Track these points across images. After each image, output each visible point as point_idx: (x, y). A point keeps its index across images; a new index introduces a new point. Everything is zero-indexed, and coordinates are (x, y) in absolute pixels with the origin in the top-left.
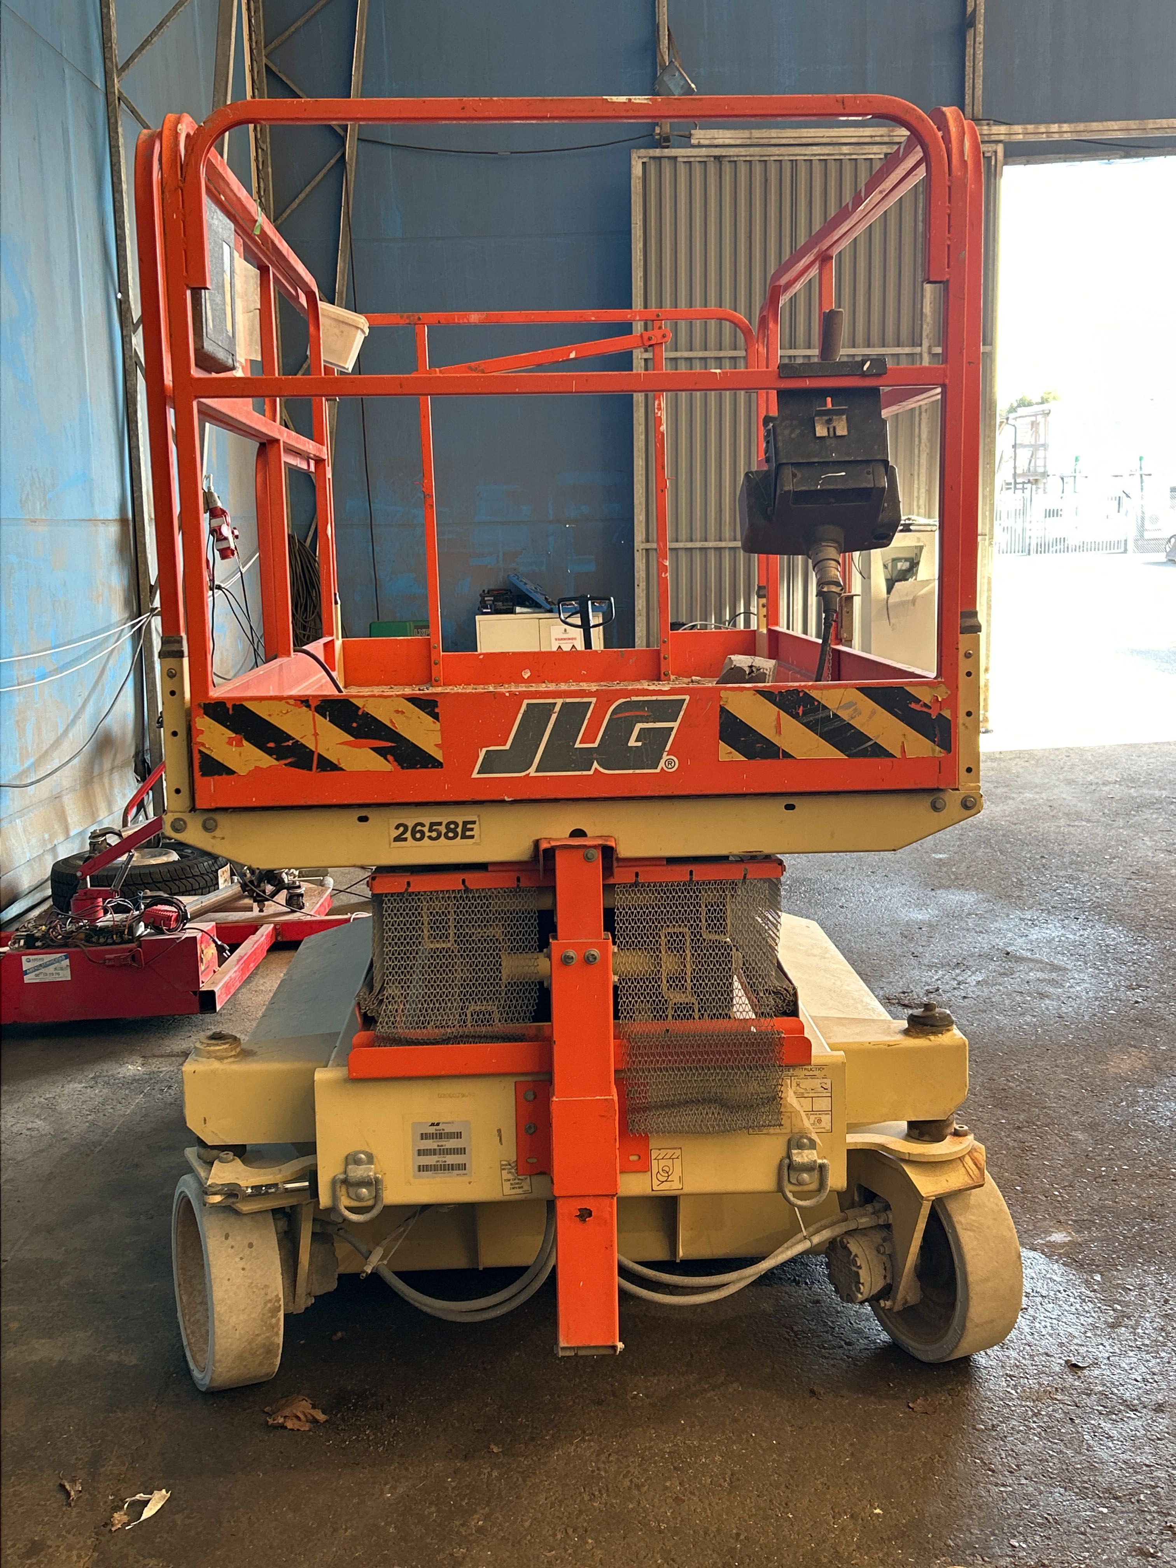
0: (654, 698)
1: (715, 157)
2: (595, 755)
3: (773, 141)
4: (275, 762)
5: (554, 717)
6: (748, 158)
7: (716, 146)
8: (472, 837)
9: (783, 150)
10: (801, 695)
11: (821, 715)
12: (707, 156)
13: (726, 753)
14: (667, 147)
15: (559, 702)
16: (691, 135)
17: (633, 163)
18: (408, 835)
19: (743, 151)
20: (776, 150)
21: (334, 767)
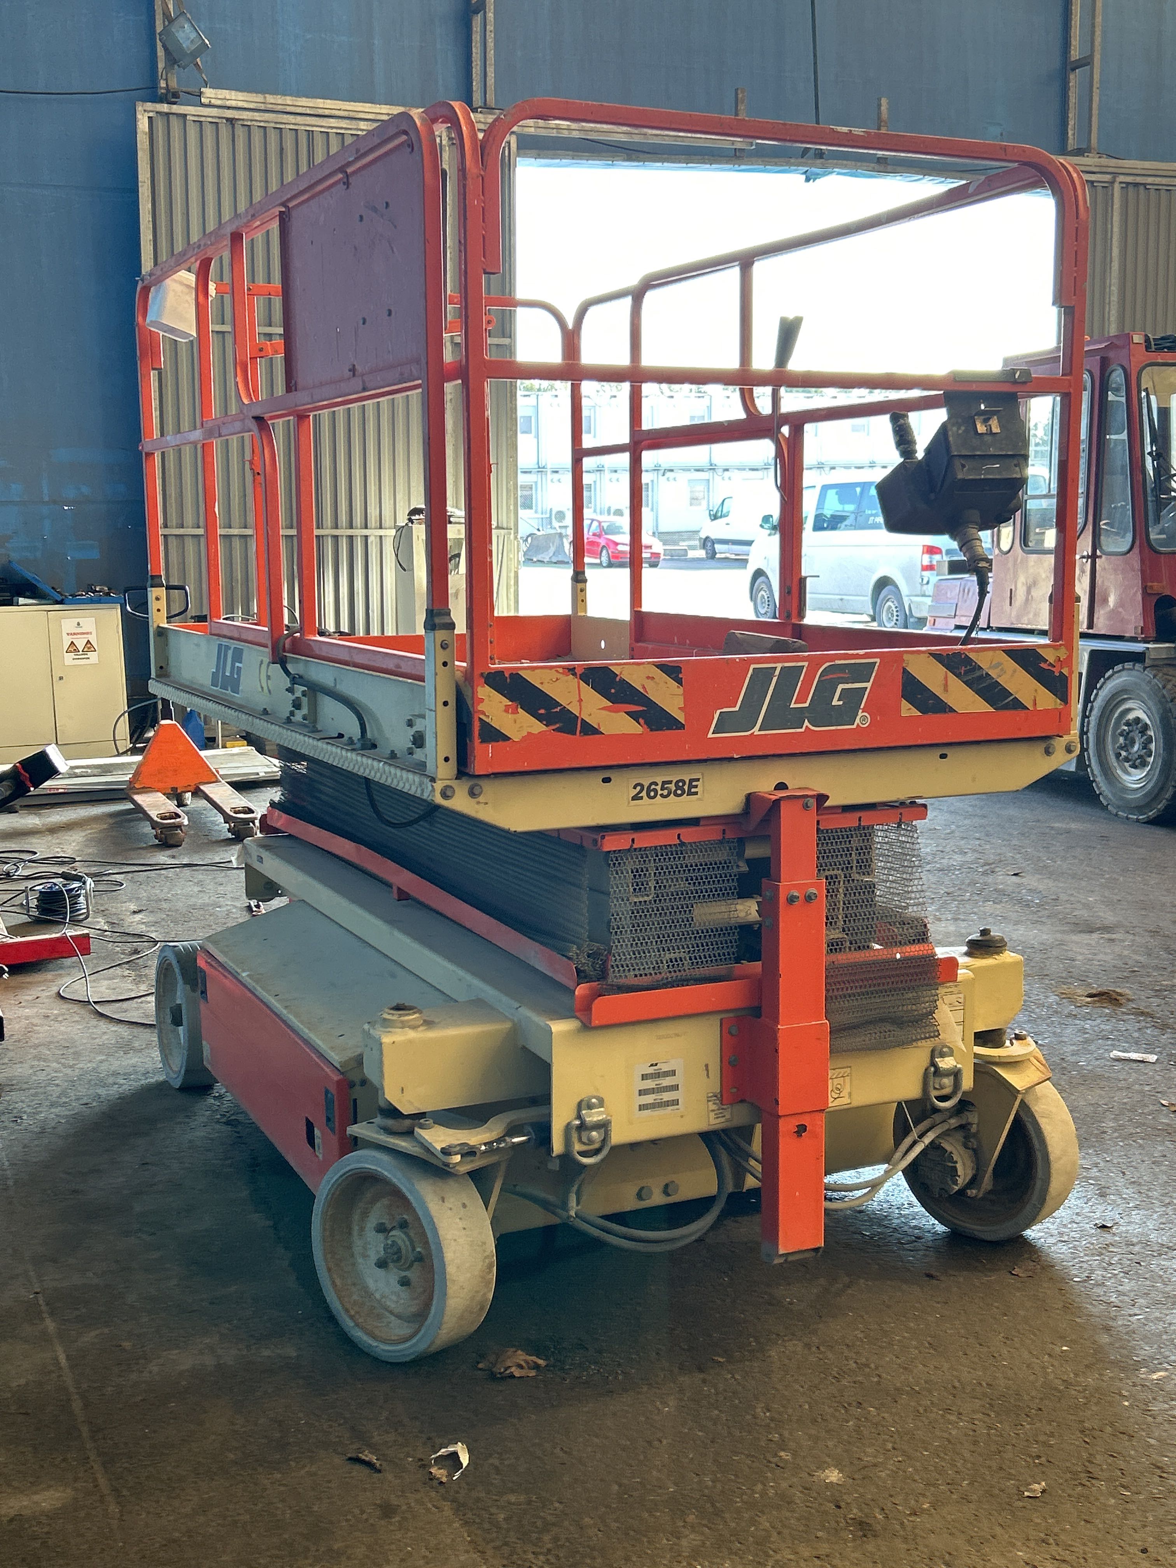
0: (853, 661)
1: (227, 119)
2: (807, 715)
3: (289, 109)
4: (544, 728)
5: (775, 680)
6: (262, 124)
7: (229, 108)
8: (696, 793)
9: (299, 119)
10: (963, 656)
11: (978, 673)
12: (219, 118)
13: (907, 710)
14: (174, 103)
15: (779, 666)
16: (201, 93)
17: (139, 116)
18: (644, 794)
19: (257, 116)
20: (291, 119)
21: (595, 731)
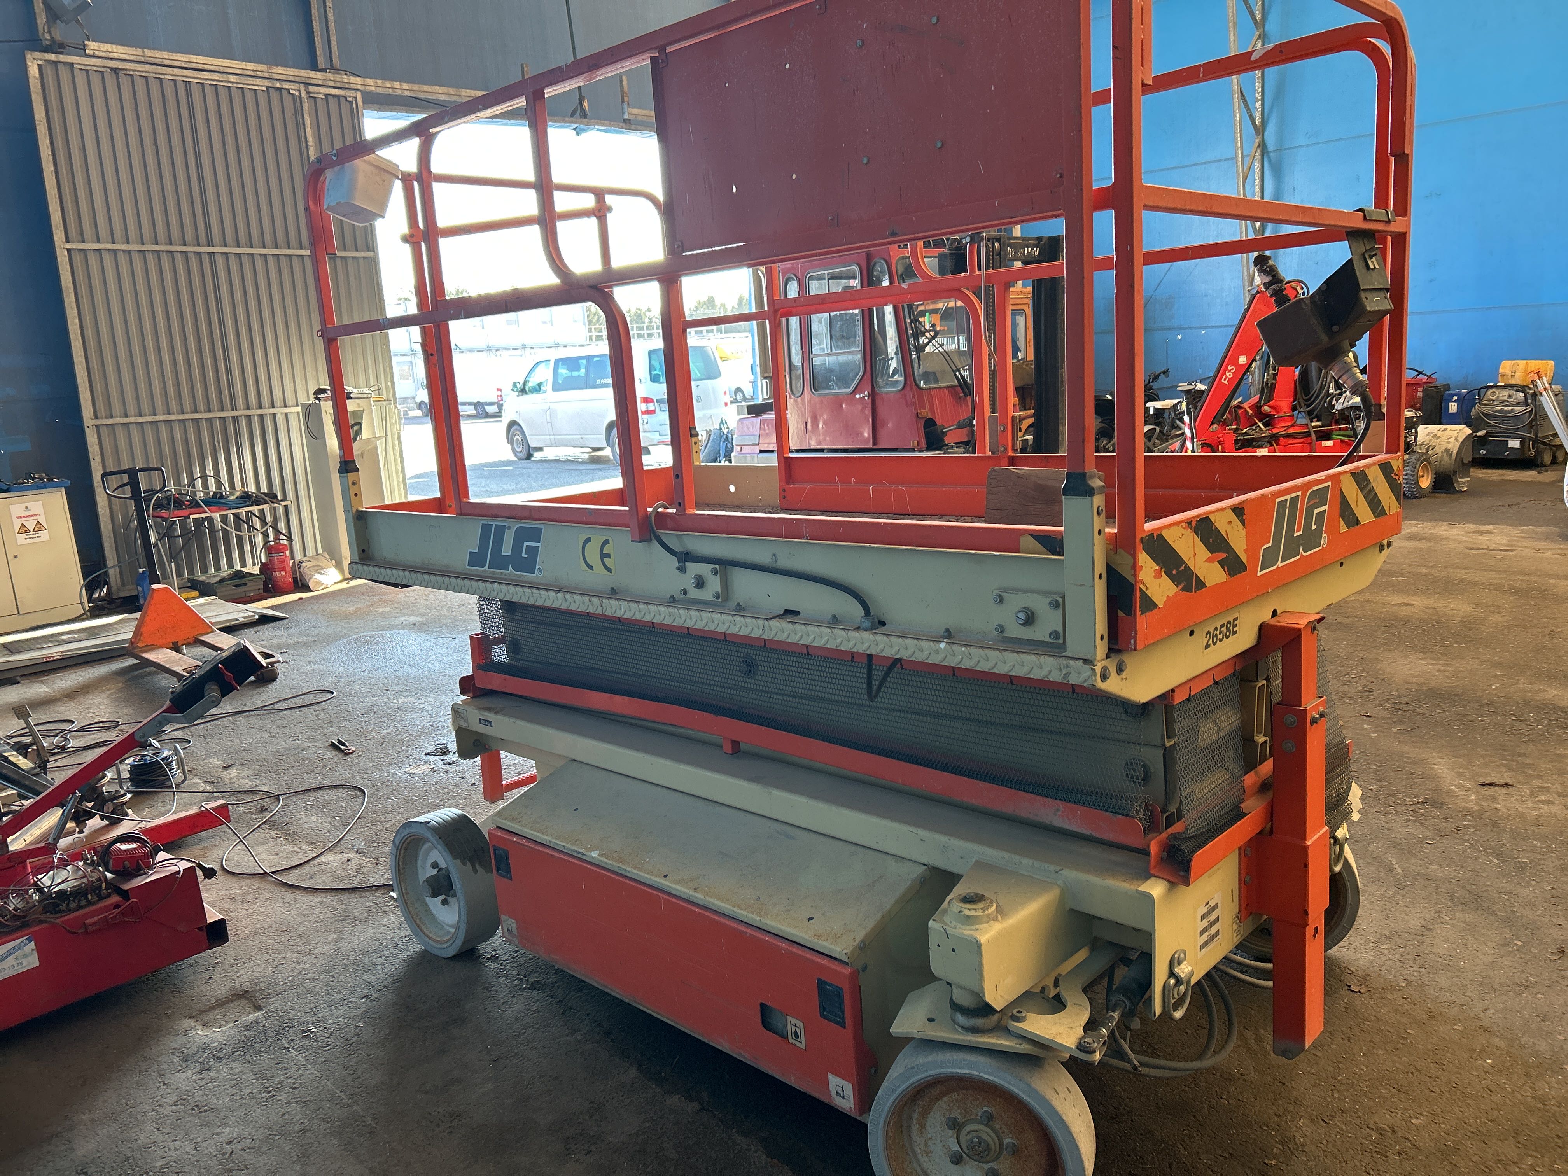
1: (112, 69)
3: (166, 62)
6: (143, 74)
7: (111, 59)
9: (176, 71)
12: (104, 67)
14: (61, 53)
16: (85, 45)
17: (29, 64)
19: (138, 67)
20: (170, 71)
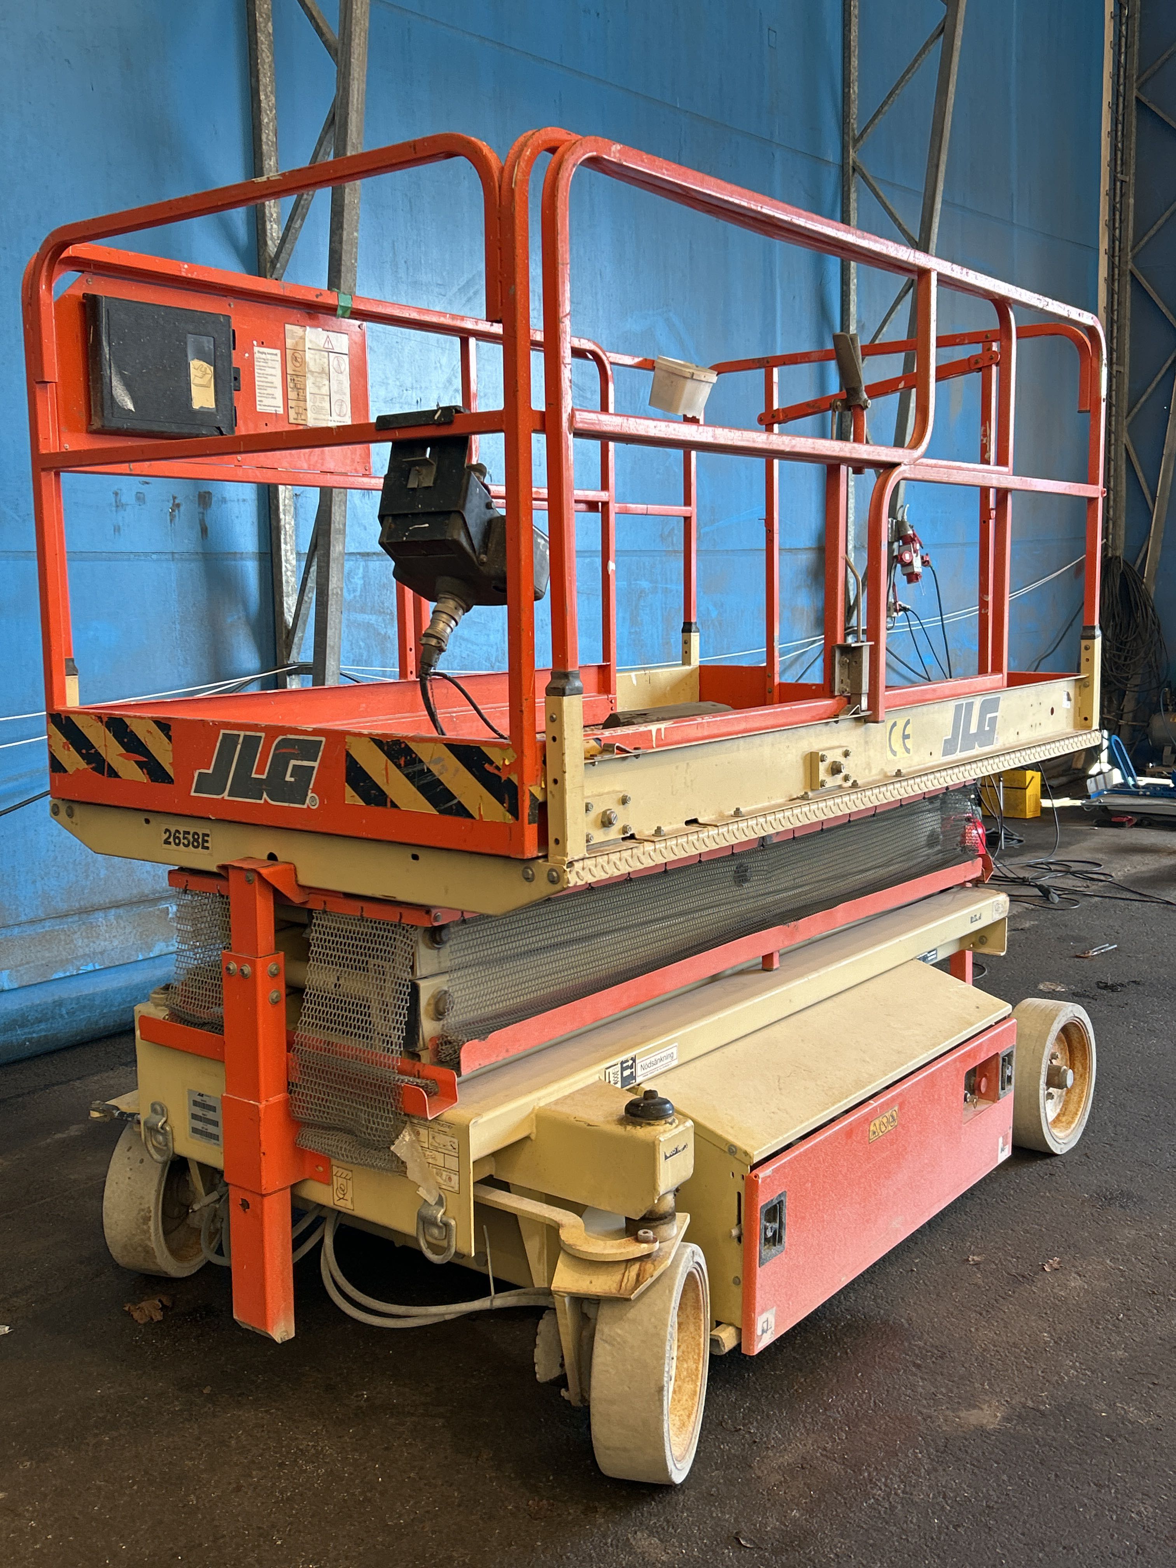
0: (301, 737)
2: (264, 787)
4: (86, 766)
5: (239, 747)
8: (207, 848)
10: (403, 746)
11: (418, 768)
13: (351, 797)
15: (242, 733)
18: (171, 840)
21: (116, 775)
